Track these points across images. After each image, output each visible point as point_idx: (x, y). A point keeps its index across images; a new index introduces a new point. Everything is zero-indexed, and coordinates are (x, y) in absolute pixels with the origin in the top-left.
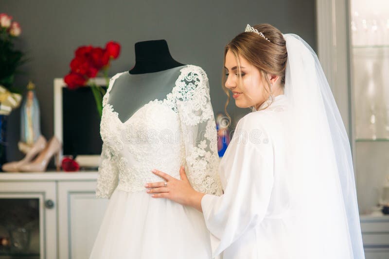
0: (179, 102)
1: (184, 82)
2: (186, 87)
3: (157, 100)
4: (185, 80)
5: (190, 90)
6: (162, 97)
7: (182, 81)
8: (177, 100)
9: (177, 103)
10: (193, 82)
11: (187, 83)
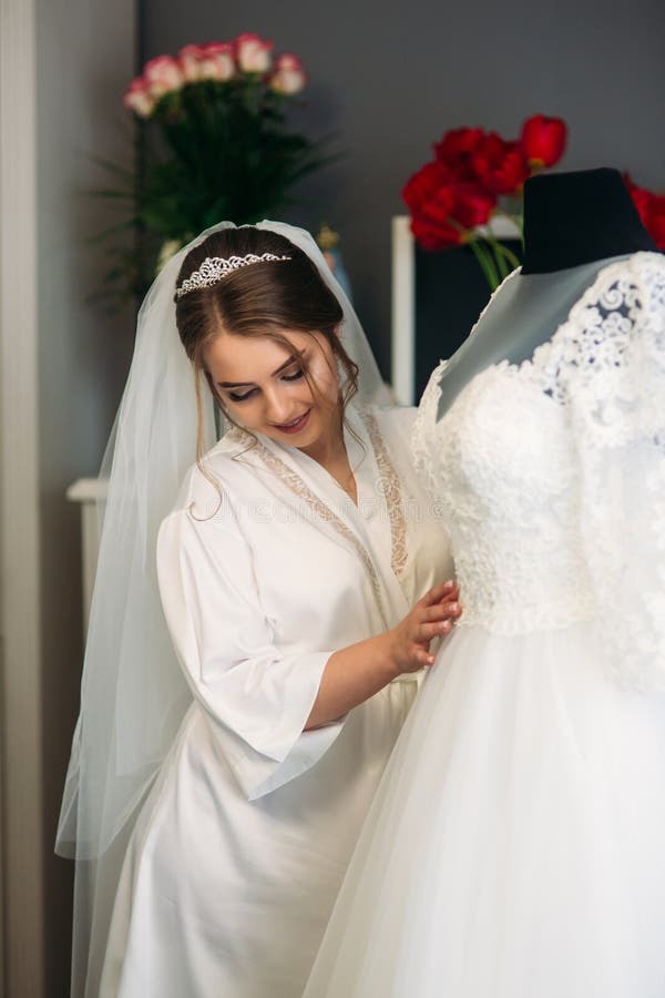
0: (566, 372)
1: (595, 311)
2: (599, 326)
3: (506, 362)
4: (598, 305)
5: (613, 335)
6: (521, 356)
7: (590, 307)
8: (562, 366)
9: (563, 375)
10: (624, 310)
11: (604, 314)
